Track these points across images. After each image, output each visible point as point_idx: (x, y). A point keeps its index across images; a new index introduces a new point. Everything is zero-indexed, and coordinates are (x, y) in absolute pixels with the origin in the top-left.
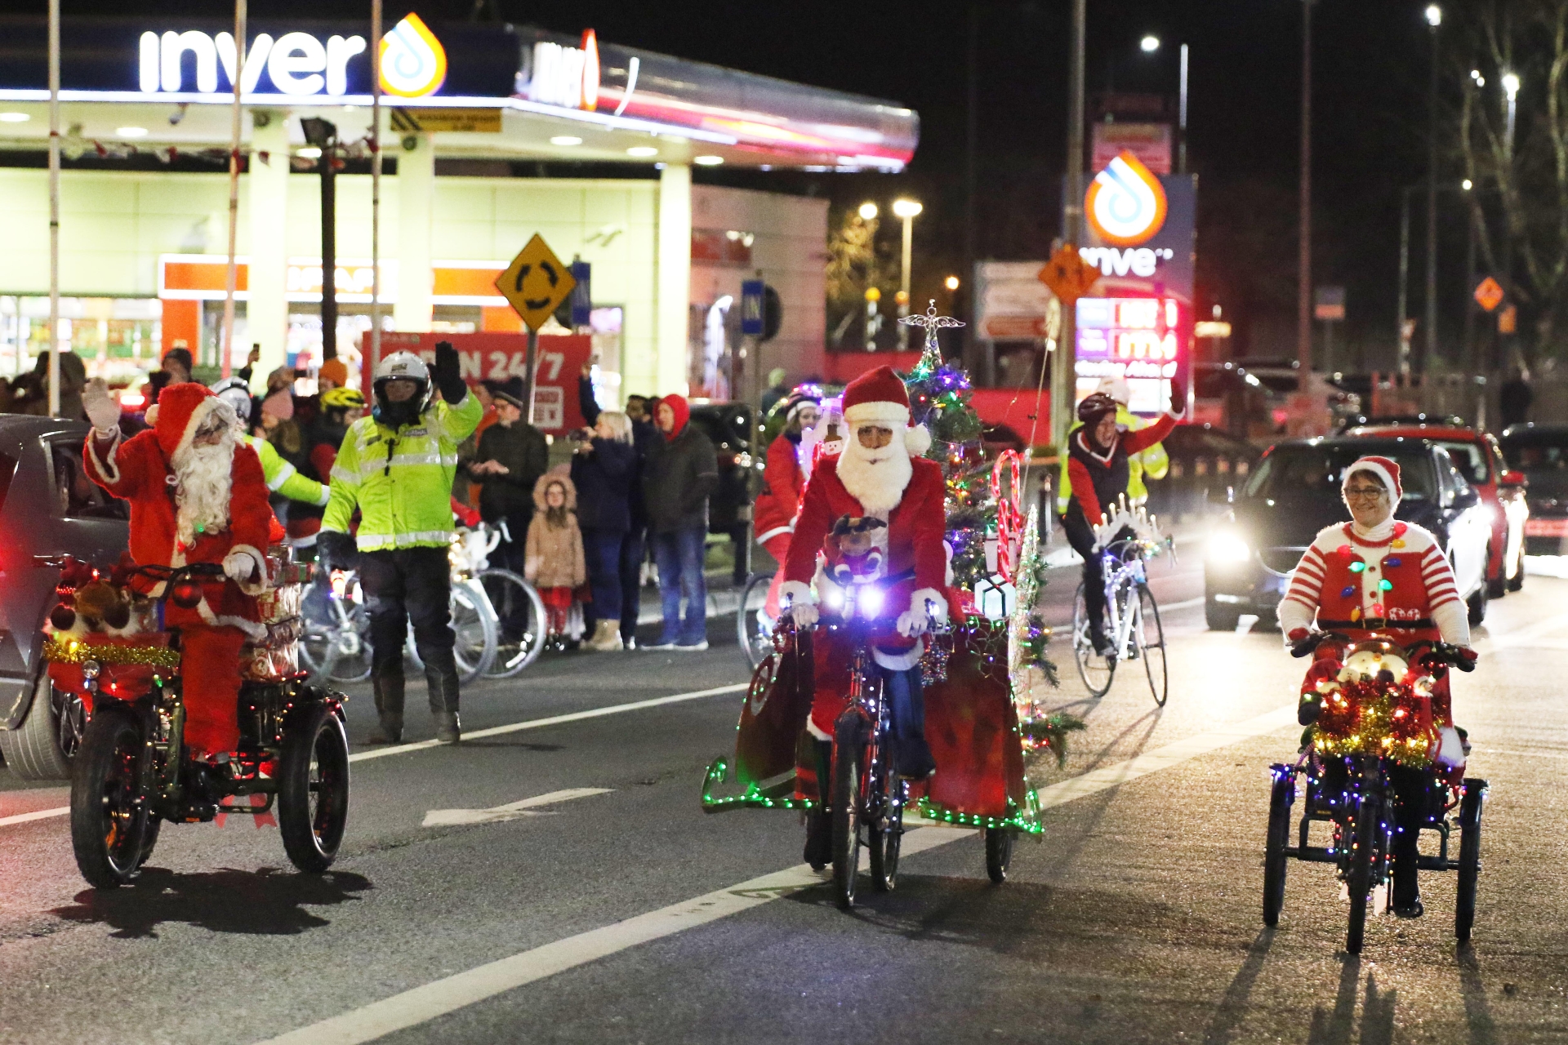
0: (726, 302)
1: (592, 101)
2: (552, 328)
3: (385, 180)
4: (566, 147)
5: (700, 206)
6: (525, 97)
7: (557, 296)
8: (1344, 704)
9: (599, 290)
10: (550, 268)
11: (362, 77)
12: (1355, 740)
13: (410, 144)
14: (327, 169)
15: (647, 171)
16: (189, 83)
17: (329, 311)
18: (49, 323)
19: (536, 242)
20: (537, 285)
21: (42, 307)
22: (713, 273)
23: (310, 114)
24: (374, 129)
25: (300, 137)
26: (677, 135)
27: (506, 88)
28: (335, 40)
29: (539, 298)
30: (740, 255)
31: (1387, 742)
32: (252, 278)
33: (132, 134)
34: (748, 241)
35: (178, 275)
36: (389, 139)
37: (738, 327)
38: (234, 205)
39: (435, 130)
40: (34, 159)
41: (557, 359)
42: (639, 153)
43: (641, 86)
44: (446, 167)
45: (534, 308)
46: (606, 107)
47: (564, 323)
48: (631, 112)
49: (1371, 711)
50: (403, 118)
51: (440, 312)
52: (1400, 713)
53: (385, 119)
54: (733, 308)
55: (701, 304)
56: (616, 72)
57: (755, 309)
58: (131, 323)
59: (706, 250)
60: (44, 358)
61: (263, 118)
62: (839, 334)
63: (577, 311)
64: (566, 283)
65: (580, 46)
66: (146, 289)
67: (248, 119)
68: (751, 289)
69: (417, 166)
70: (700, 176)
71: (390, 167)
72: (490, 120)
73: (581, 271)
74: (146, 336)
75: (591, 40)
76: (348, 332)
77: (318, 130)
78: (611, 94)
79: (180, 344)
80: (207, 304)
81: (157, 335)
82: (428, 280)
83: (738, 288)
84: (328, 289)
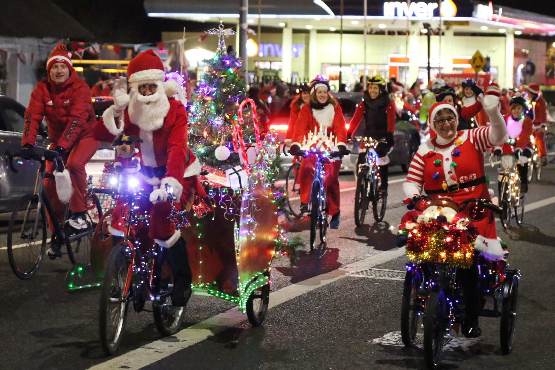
0: (522, 66)
1: (491, 19)
2: (482, 73)
3: (442, 37)
4: (484, 29)
5: (516, 44)
6: (475, 17)
7: (483, 65)
8: (419, 235)
9: (492, 63)
10: (481, 58)
11: (437, 13)
12: (426, 255)
13: (448, 29)
14: (428, 35)
15: (503, 35)
16: (396, 15)
17: (429, 68)
18: (364, 70)
19: (478, 53)
20: (478, 62)
21: (362, 67)
22: (519, 59)
23: (425, 22)
24: (440, 25)
25: (422, 26)
26: (511, 26)
27: (470, 15)
28: (430, 4)
29: (478, 65)
30: (525, 55)
31: (443, 255)
32: (410, 60)
33: (382, 27)
34: (527, 52)
35: (393, 60)
36: (443, 27)
37: (525, 72)
38: (407, 43)
39: (453, 25)
40: (361, 32)
41: (482, 80)
42: (501, 31)
43: (503, 15)
44: (456, 34)
45: (477, 67)
46: (494, 20)
47: (484, 71)
48: (500, 21)
49: (433, 239)
50: (447, 23)
51: (454, 69)
52: (448, 239)
53: (442, 23)
54: (524, 68)
55: (516, 67)
56: (496, 11)
57: (529, 68)
58: (382, 71)
59: (517, 54)
60: (362, 78)
61: (413, 23)
62: (548, 73)
63: (487, 68)
64: (485, 62)
65: (488, 5)
66: (385, 62)
67: (410, 23)
68: (528, 63)
69: (449, 34)
70: (516, 36)
71: (443, 34)
72: (466, 23)
73: (488, 59)
74: (385, 74)
75: (491, 4)
76: (434, 73)
77: (427, 26)
78: (496, 16)
79: (393, 76)
80: (400, 67)
81: (388, 74)
82: (451, 61)
83: (525, 63)
84: (429, 63)
